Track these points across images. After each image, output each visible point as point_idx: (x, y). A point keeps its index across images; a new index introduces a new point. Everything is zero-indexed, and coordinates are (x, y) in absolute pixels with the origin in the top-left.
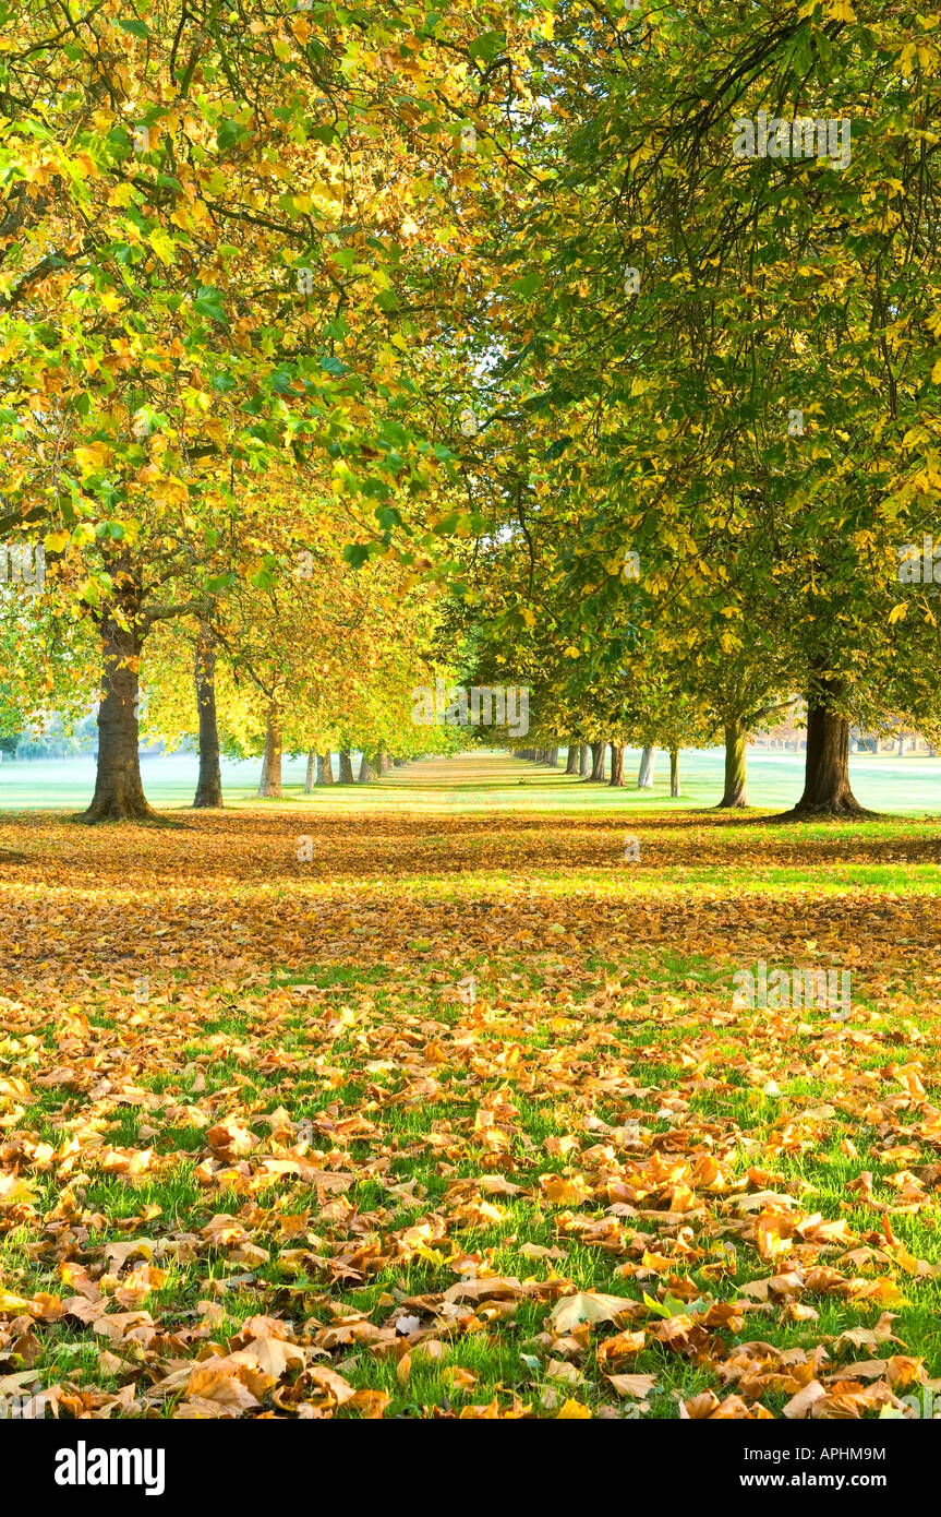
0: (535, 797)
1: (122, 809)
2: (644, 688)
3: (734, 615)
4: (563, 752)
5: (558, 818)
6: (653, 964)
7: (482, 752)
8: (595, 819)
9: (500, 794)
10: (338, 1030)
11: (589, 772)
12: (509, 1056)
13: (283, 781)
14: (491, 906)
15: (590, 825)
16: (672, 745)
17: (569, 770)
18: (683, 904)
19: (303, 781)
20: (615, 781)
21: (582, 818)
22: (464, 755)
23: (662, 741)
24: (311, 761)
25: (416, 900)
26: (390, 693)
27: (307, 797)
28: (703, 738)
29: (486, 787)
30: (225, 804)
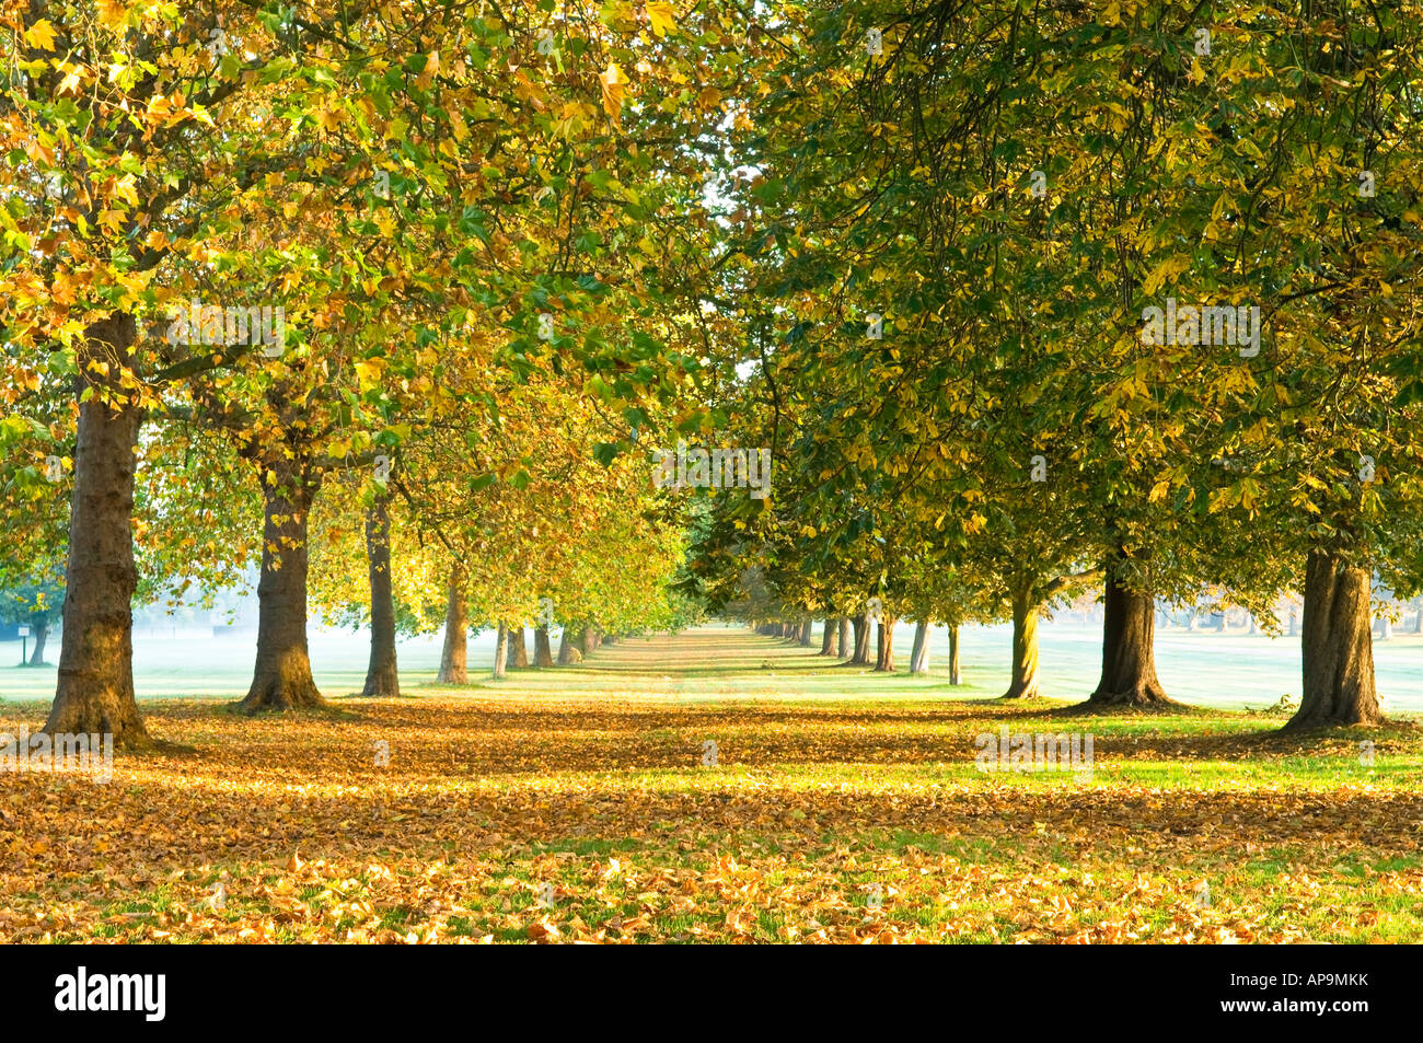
0: (782, 684)
1: (288, 698)
2: (906, 559)
3: (976, 499)
4: (818, 628)
5: (808, 710)
6: (886, 838)
7: (715, 627)
8: (853, 711)
9: (739, 681)
10: (608, 875)
11: (851, 652)
12: (750, 888)
13: (468, 664)
14: (730, 797)
15: (845, 718)
16: (951, 618)
17: (826, 650)
18: (933, 797)
19: (492, 664)
20: (881, 665)
21: (839, 711)
22: (691, 630)
23: (939, 615)
24: (501, 639)
25: (650, 792)
26: (602, 556)
27: (497, 684)
28: (987, 611)
29: (720, 672)
30: (401, 692)
